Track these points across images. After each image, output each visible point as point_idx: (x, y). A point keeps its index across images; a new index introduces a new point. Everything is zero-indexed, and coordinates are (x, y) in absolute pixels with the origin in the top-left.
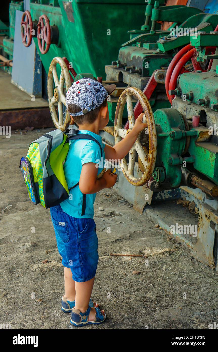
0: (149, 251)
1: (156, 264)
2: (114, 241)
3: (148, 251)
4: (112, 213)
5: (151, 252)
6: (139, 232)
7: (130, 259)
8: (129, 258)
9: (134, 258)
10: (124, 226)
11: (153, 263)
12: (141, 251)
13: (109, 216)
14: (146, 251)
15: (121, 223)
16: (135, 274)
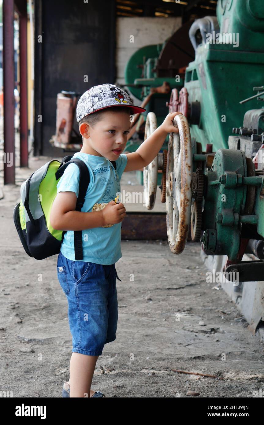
0: (233, 374)
1: (232, 389)
2: (191, 358)
3: (231, 374)
4: (213, 330)
5: (234, 375)
6: (236, 353)
7: (197, 379)
8: (196, 377)
9: (204, 378)
10: (220, 345)
11: (227, 388)
12: (221, 372)
13: (208, 332)
14: (229, 373)
15: (218, 341)
16: (189, 395)
